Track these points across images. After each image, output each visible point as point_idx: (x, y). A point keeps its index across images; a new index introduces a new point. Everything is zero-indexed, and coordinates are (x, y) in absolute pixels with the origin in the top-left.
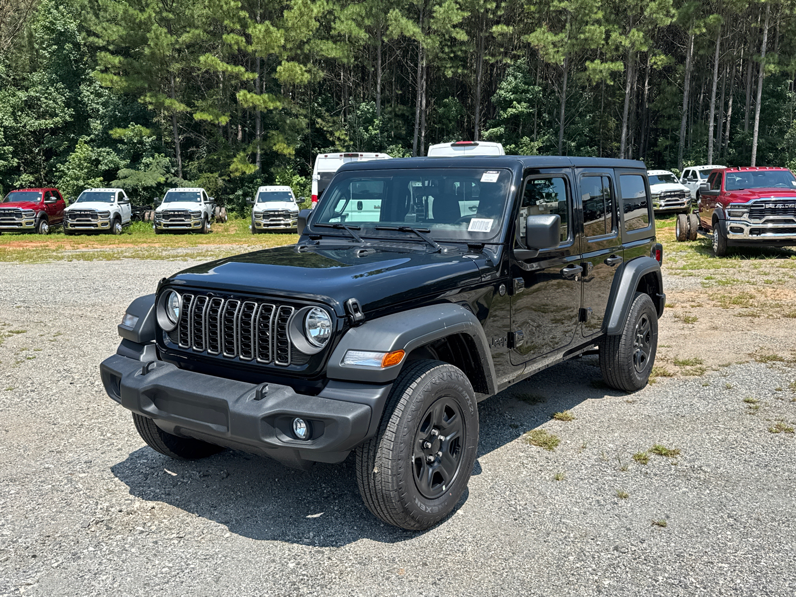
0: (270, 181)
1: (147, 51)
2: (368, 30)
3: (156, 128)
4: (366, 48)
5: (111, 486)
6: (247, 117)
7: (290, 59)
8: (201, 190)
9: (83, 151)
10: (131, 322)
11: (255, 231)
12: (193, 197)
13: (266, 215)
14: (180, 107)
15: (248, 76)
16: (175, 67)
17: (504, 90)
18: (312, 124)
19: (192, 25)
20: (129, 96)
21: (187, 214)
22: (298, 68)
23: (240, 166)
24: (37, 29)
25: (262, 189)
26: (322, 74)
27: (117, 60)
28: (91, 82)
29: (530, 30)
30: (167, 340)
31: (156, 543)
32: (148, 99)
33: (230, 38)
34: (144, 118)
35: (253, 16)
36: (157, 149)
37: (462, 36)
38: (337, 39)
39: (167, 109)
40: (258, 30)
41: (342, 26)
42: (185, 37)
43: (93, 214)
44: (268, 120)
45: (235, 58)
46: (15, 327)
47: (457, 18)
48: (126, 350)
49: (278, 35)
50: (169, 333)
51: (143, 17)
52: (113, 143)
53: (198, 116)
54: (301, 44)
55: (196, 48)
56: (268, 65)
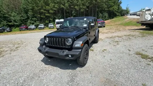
0: (50, 23)
1: (35, 10)
2: (59, 7)
3: (37, 18)
4: (58, 9)
5: (42, 64)
6: (47, 16)
7: (51, 10)
8: (43, 25)
9: (29, 21)
10: (41, 42)
11: (49, 28)
12: (42, 25)
13: (50, 27)
14: (39, 16)
15: (46, 12)
16: (38, 11)
17: (73, 12)
18: (54, 17)
19: (39, 7)
20: (33, 15)
21: (42, 27)
22: (52, 11)
23: (47, 22)
24: (21, 7)
25: (49, 24)
26: (54, 12)
27: (31, 11)
28: (29, 13)
29: (75, 6)
30: (47, 44)
31: (50, 72)
32: (36, 15)
33: (44, 8)
34: (36, 17)
35: (46, 5)
36: (37, 20)
37: (68, 7)
38: (55, 8)
39: (38, 16)
40: (47, 7)
41: (56, 6)
42: (39, 8)
43: (32, 28)
44: (49, 17)
45: (45, 10)
46: (24, 42)
47: (68, 5)
48: (41, 46)
49: (49, 7)
50: (47, 43)
51: (34, 6)
52: (32, 20)
53: (41, 17)
54: (52, 8)
55: (40, 9)
56: (48, 11)
